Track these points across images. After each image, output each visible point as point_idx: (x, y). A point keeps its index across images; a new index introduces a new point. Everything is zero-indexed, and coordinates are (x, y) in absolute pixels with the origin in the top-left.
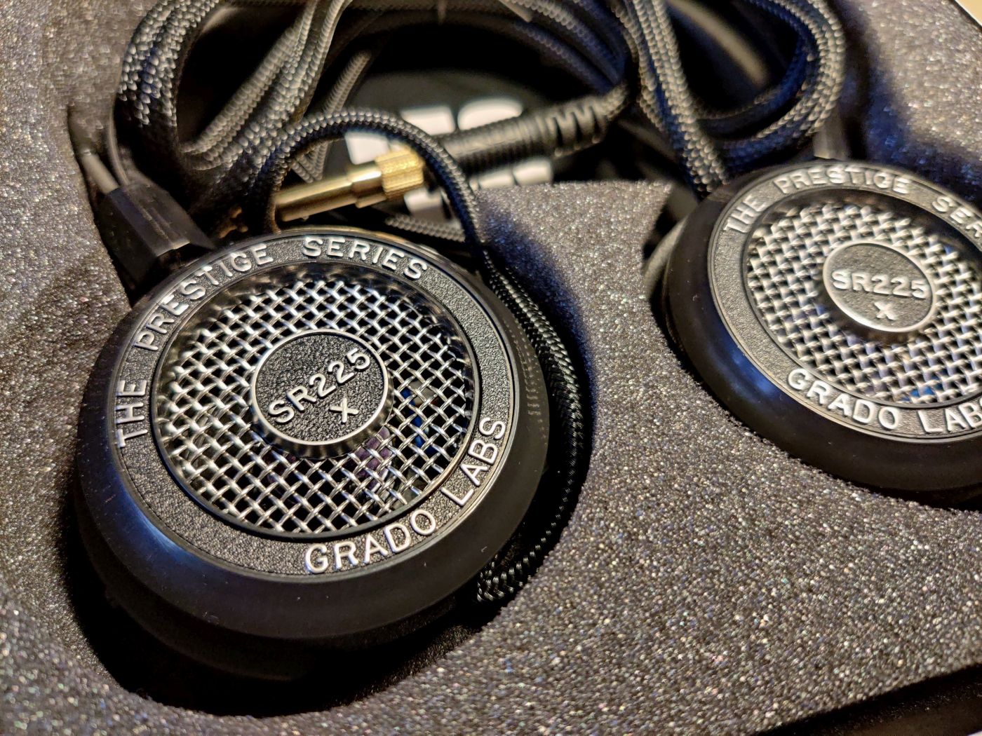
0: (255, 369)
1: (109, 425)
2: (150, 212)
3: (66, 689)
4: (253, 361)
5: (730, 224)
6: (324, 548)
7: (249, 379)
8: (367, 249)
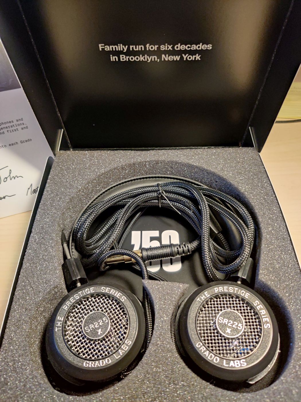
0: (85, 317)
1: (55, 326)
2: (74, 267)
3: (36, 381)
4: (85, 315)
5: (198, 299)
6: (88, 362)
7: (83, 319)
8: (114, 292)
